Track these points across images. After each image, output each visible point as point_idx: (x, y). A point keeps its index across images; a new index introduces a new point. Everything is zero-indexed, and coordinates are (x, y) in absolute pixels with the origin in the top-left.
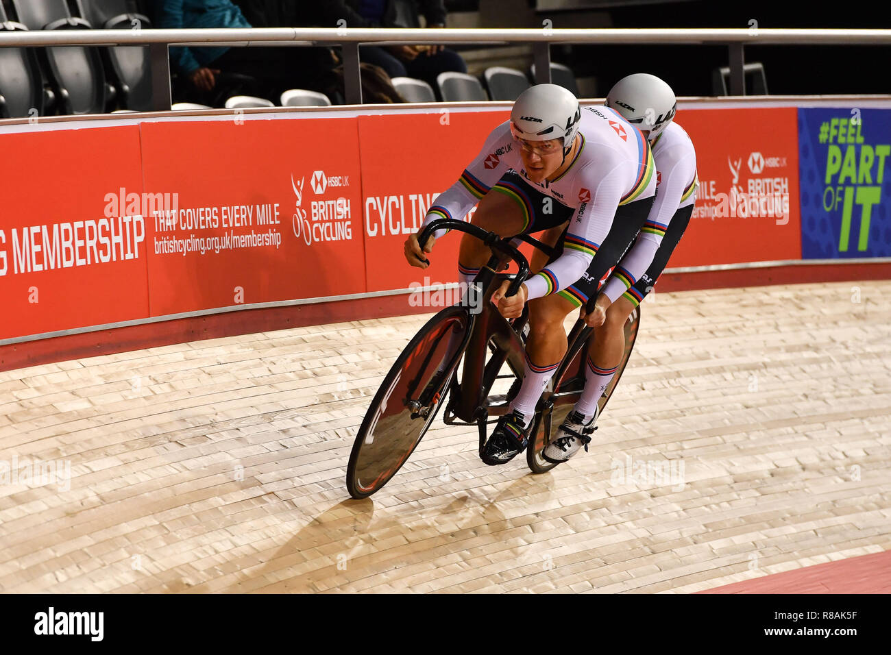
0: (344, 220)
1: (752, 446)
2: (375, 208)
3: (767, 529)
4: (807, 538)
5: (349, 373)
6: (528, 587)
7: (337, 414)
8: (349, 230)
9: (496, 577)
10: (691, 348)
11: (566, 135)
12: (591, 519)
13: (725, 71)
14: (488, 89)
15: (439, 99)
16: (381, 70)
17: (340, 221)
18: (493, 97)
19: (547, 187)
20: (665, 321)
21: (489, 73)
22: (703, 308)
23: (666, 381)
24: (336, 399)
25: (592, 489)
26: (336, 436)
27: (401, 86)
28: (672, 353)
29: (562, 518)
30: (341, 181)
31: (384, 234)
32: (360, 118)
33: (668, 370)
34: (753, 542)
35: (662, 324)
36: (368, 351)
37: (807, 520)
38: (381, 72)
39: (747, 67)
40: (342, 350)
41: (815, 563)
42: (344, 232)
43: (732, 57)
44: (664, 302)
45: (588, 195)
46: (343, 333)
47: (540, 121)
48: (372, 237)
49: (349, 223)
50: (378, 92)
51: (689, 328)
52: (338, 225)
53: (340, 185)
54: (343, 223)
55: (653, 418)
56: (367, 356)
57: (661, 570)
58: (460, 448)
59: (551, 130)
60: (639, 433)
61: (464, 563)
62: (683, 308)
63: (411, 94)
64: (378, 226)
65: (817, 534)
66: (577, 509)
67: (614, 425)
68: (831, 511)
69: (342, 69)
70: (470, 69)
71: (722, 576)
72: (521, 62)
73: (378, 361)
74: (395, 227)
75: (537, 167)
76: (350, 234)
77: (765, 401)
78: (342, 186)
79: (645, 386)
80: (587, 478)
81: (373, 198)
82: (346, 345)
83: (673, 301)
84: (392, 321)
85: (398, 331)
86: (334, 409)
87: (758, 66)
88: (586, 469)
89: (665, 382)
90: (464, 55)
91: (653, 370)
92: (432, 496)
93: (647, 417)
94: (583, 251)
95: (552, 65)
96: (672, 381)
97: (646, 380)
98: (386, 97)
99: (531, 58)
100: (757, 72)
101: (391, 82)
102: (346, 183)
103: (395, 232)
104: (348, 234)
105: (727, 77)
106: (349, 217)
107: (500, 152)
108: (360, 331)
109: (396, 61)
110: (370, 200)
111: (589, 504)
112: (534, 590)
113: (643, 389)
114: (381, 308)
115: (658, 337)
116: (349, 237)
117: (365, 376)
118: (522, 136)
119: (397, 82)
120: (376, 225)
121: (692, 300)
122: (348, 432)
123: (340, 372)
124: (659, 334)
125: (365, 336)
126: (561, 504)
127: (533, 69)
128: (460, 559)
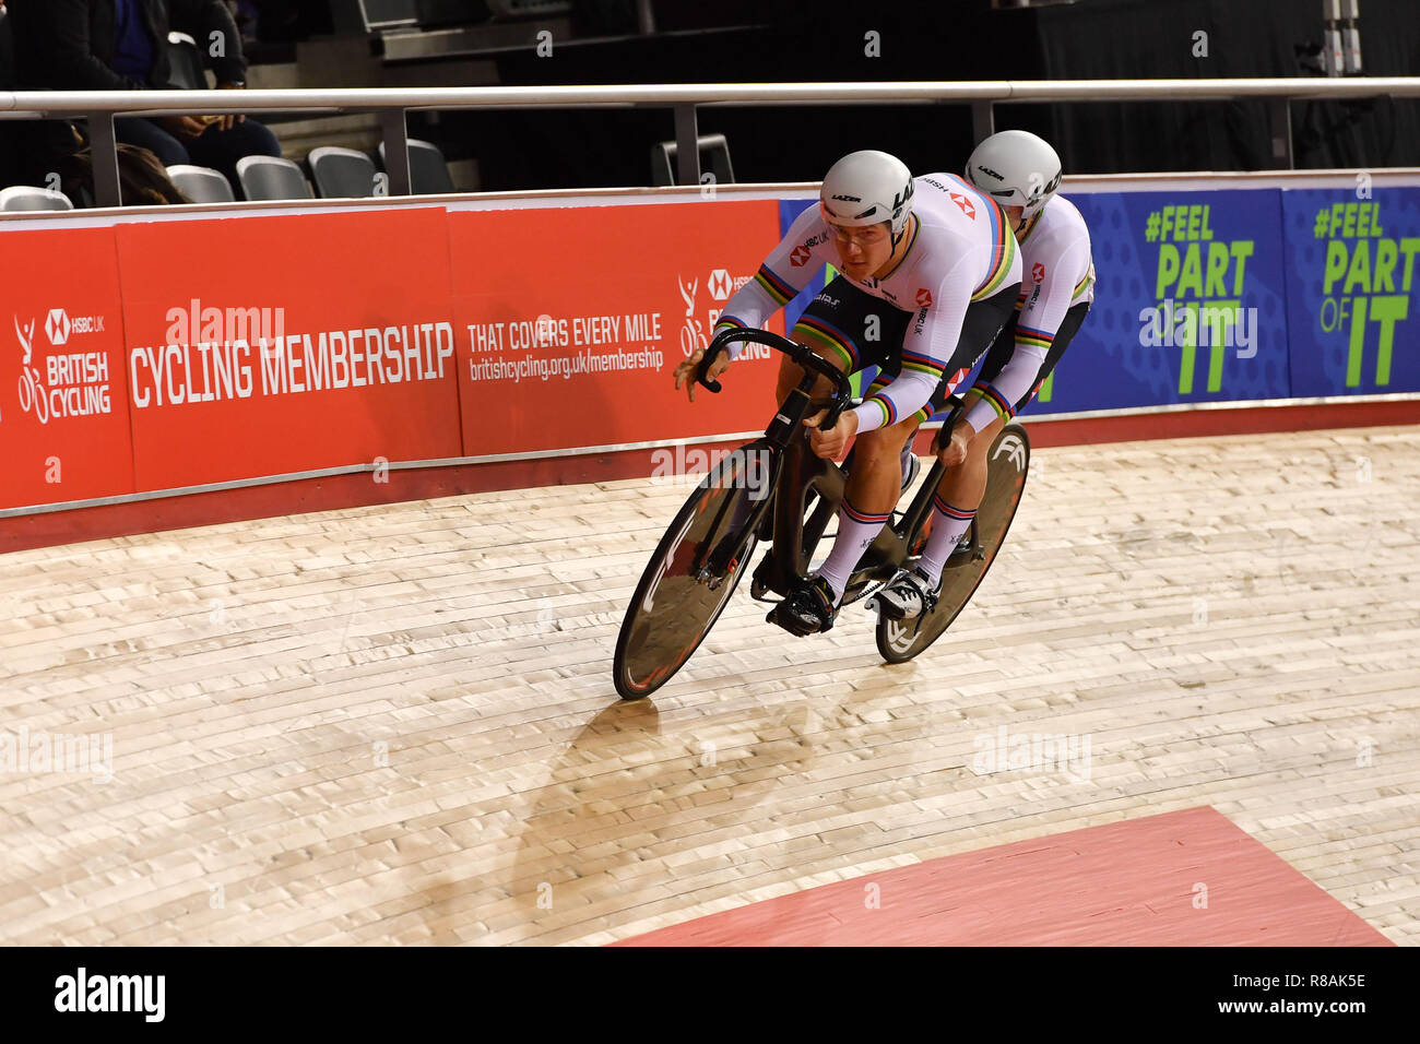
0: (98, 384)
1: (723, 710)
2: (145, 364)
3: (747, 834)
4: (808, 846)
5: (110, 617)
6: (390, 935)
7: (94, 680)
8: (107, 399)
9: (342, 921)
10: (630, 566)
11: (894, 217)
12: (484, 827)
13: (670, 147)
14: (314, 180)
15: (240, 196)
16: (150, 154)
17: (93, 385)
18: (323, 192)
19: (876, 287)
20: (590, 525)
21: (315, 156)
22: (647, 505)
23: (594, 616)
24: (92, 656)
25: (486, 783)
26: (92, 714)
27: (180, 177)
28: (602, 573)
29: (441, 827)
30: (91, 324)
31: (160, 403)
32: (119, 226)
33: (596, 599)
34: (727, 855)
35: (585, 529)
36: (141, 582)
37: (807, 820)
38: (150, 157)
39: (702, 141)
40: (100, 583)
41: (819, 884)
42: (98, 402)
43: (679, 128)
44: (589, 498)
45: (929, 298)
46: (102, 555)
47: (858, 200)
48: (142, 409)
49: (106, 388)
50: (145, 188)
51: (627, 536)
52: (89, 391)
53: (91, 330)
54: (96, 388)
55: (576, 672)
56: (138, 590)
57: (591, 902)
58: (285, 725)
59: (872, 211)
60: (554, 695)
61: (292, 902)
62: (617, 506)
63: (196, 190)
64: (151, 390)
65: (822, 841)
66: (463, 814)
67: (515, 684)
68: (842, 804)
69: (88, 153)
70: (285, 149)
71: (682, 908)
72: (364, 139)
73: (155, 597)
74: (177, 393)
75: (856, 261)
76: (108, 404)
77: (740, 642)
78: (94, 331)
79: (561, 625)
80: (478, 767)
81: (142, 349)
82: (106, 574)
83: (601, 495)
84: (175, 536)
85: (186, 550)
86: (89, 673)
87: (719, 138)
88: (476, 753)
89: (592, 618)
90: (275, 129)
91: (574, 600)
92: (242, 801)
93: (567, 672)
94: (927, 372)
95: (410, 142)
96: (602, 616)
97: (563, 617)
98: (157, 195)
99: (377, 132)
100: (718, 148)
101: (165, 172)
102: (101, 327)
103: (176, 400)
104: (105, 404)
105: (673, 157)
106: (106, 379)
107: (811, 242)
108: (126, 551)
109: (172, 139)
110: (137, 352)
111: (480, 805)
112: (401, 939)
113: (560, 630)
114: (158, 517)
115: (578, 549)
116: (107, 410)
117: (135, 620)
118: (836, 221)
119: (174, 171)
120: (147, 390)
121: (629, 493)
122: (111, 707)
123: (98, 616)
124: (581, 546)
125: (135, 560)
126: (439, 806)
127: (382, 148)
128: (286, 895)
